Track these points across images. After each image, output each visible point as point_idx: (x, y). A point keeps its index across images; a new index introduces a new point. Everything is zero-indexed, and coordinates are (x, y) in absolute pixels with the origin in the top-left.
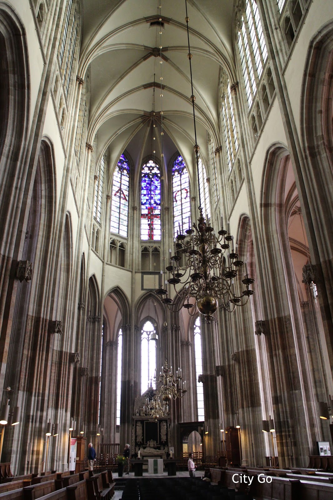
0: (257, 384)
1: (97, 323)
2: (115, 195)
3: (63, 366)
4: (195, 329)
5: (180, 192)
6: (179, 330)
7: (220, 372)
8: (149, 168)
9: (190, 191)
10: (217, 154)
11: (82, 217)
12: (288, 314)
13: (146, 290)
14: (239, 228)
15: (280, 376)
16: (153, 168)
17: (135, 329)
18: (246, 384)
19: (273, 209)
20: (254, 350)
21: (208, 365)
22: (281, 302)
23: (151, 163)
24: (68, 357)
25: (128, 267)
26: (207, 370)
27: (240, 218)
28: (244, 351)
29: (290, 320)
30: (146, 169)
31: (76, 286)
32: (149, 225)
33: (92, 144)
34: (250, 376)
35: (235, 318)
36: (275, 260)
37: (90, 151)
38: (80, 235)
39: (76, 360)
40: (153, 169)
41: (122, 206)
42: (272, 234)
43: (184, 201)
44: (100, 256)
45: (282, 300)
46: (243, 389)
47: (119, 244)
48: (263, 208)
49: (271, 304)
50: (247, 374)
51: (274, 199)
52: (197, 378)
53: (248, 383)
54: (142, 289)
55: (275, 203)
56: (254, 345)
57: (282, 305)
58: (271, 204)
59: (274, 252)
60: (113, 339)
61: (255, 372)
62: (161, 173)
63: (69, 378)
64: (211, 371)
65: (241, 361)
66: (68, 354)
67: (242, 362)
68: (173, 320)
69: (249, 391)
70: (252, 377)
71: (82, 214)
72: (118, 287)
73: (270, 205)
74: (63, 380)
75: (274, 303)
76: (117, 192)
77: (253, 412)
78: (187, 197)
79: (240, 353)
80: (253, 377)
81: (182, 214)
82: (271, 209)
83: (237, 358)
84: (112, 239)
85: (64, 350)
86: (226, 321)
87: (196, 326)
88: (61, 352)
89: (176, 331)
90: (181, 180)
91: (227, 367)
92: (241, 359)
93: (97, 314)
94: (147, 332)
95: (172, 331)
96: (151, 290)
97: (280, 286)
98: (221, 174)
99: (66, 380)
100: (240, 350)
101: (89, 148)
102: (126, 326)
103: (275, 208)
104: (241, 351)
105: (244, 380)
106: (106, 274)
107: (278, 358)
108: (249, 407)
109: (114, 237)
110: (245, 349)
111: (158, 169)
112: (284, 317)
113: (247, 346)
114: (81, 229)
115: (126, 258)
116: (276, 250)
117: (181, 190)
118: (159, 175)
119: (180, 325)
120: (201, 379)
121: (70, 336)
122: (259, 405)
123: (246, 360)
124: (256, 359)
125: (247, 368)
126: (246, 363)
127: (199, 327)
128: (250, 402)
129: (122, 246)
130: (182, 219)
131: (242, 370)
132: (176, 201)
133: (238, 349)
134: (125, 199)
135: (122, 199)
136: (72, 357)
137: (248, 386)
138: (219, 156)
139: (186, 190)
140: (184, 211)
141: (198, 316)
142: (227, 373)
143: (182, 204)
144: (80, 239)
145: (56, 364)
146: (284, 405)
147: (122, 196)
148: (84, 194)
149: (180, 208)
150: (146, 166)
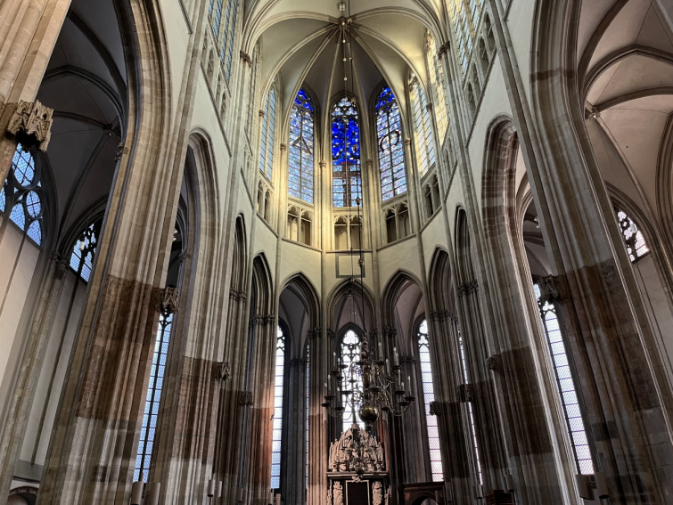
0: (541, 409)
1: (268, 326)
2: (294, 145)
3: (200, 384)
4: (419, 338)
5: (387, 138)
6: (395, 334)
7: (468, 395)
8: (342, 108)
9: (403, 132)
10: (443, 56)
11: (235, 156)
12: (610, 258)
13: (342, 276)
14: (486, 150)
15: (607, 380)
16: (348, 108)
17: (328, 334)
18: (520, 411)
19: (556, 79)
20: (528, 350)
21: (445, 387)
22: (591, 239)
23: (344, 103)
24: (210, 370)
25: (316, 244)
26: (443, 393)
27: (488, 132)
28: (509, 352)
29: (613, 268)
30: (338, 110)
31: (226, 257)
32: (344, 186)
33: (250, 55)
34: (525, 395)
35: (488, 298)
36: (568, 165)
37: (247, 64)
38: (233, 183)
39: (223, 374)
40: (348, 110)
41: (304, 162)
42: (558, 122)
43: (393, 148)
44: (273, 228)
45: (592, 235)
46: (514, 419)
47: (301, 214)
48: (536, 82)
49: (568, 243)
50: (519, 393)
51: (558, 60)
52: (428, 409)
53: (522, 408)
54: (338, 276)
55: (561, 67)
56: (527, 340)
57: (592, 243)
58: (552, 71)
59: (565, 153)
60: (299, 355)
61: (534, 387)
62: (360, 115)
63: (210, 405)
64: (451, 396)
65: (505, 371)
66: (211, 365)
67: (508, 372)
68: (386, 320)
69: (525, 423)
70: (529, 396)
71: (236, 152)
72: (300, 273)
73: (549, 74)
74: (200, 408)
75: (575, 241)
76: (296, 142)
77: (538, 462)
78: (398, 142)
79: (502, 356)
80: (531, 396)
81: (392, 166)
82: (552, 81)
83: (496, 364)
84: (290, 206)
85: (203, 357)
86: (470, 312)
87: (421, 334)
88: (198, 361)
89: (390, 336)
90: (388, 120)
91: (478, 386)
92: (504, 365)
93: (269, 312)
94: (349, 345)
95: (384, 336)
96: (350, 278)
97: (585, 209)
98: (450, 82)
99: (206, 407)
100: (502, 350)
101: (245, 60)
102: (314, 331)
103: (561, 77)
104: (504, 352)
105: (514, 404)
106: (281, 254)
107: (597, 345)
108: (528, 453)
109: (293, 204)
110: (510, 348)
111: (354, 109)
112: (599, 266)
113: (513, 344)
114: (234, 174)
115: (312, 232)
116: (569, 146)
117: (389, 135)
118: (357, 117)
119: (396, 327)
120: (435, 408)
121: (214, 335)
122: (550, 450)
123: (514, 368)
124: (533, 365)
125: (517, 381)
126: (515, 373)
127: (426, 335)
128: (529, 444)
129: (306, 216)
130: (393, 173)
131: (508, 386)
132: (383, 150)
133: (498, 349)
134: (308, 151)
135: (303, 152)
136: (217, 370)
137: (523, 413)
138: (446, 58)
139: (397, 133)
140: (395, 162)
141: (424, 318)
142: (479, 395)
143: (391, 153)
144: (232, 188)
145: (188, 380)
146: (623, 441)
147: (303, 147)
148: (239, 124)
149: (389, 160)
150: (338, 107)
